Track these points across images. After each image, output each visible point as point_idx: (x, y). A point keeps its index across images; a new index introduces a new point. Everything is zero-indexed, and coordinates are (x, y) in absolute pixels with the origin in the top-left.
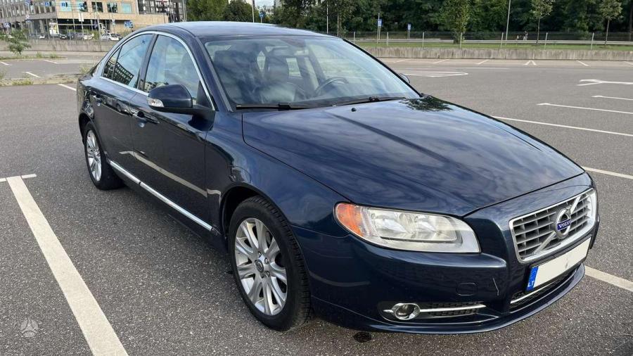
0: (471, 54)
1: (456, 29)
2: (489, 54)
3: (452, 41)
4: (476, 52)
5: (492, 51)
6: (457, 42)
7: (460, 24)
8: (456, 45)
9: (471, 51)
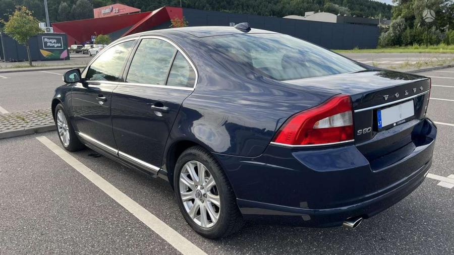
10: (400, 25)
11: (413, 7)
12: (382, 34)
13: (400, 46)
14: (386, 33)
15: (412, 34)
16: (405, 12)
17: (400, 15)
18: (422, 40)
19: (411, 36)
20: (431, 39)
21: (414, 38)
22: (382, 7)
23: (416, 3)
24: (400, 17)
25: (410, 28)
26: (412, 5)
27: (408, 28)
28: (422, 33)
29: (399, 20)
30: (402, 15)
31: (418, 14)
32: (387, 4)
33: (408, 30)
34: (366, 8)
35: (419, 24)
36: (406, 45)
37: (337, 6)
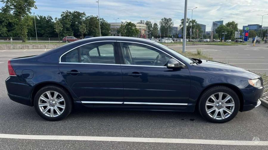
0: (37, 47)
1: (22, 36)
2: (45, 46)
3: (22, 41)
4: (39, 46)
5: (46, 45)
6: (24, 41)
7: (24, 34)
8: (24, 43)
9: (37, 45)
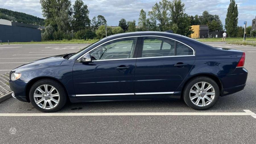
10: (51, 29)
11: (56, 20)
12: (42, 33)
13: (53, 40)
14: (44, 33)
15: (58, 34)
16: (51, 22)
17: (49, 24)
18: (63, 37)
19: (57, 35)
20: (67, 36)
21: (59, 36)
22: (35, 19)
23: (56, 18)
24: (49, 25)
25: (56, 31)
26: (55, 19)
27: (55, 31)
28: (62, 34)
29: (49, 26)
30: (50, 24)
31: (59, 24)
32: (37, 17)
33: (55, 32)
34: (26, 18)
35: (60, 29)
36: (56, 40)
37: (7, 15)
